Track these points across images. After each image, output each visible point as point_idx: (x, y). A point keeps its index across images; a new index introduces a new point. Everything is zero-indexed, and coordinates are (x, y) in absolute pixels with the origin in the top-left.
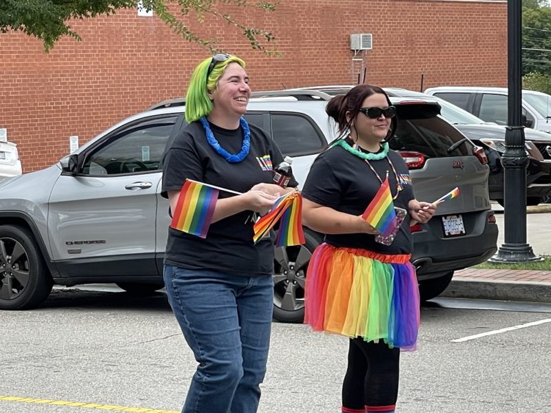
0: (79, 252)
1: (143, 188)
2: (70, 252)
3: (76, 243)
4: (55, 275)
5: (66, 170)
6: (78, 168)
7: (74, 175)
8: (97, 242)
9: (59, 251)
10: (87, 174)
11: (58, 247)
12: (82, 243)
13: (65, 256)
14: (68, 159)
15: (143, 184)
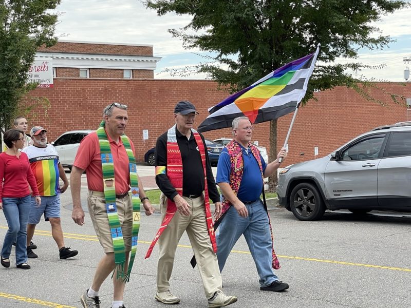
0: (339, 195)
1: (371, 166)
2: (335, 195)
3: (338, 191)
4: (327, 205)
5: (333, 158)
6: (339, 157)
7: (336, 161)
8: (348, 191)
9: (330, 195)
10: (342, 160)
11: (329, 193)
12: (341, 191)
13: (333, 197)
14: (335, 153)
15: (371, 165)
